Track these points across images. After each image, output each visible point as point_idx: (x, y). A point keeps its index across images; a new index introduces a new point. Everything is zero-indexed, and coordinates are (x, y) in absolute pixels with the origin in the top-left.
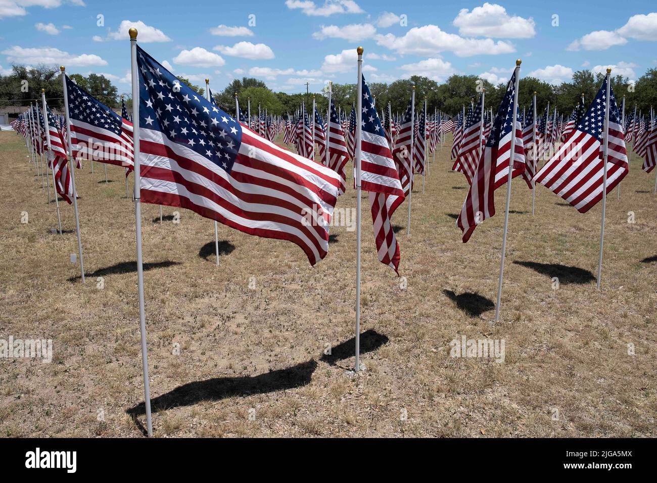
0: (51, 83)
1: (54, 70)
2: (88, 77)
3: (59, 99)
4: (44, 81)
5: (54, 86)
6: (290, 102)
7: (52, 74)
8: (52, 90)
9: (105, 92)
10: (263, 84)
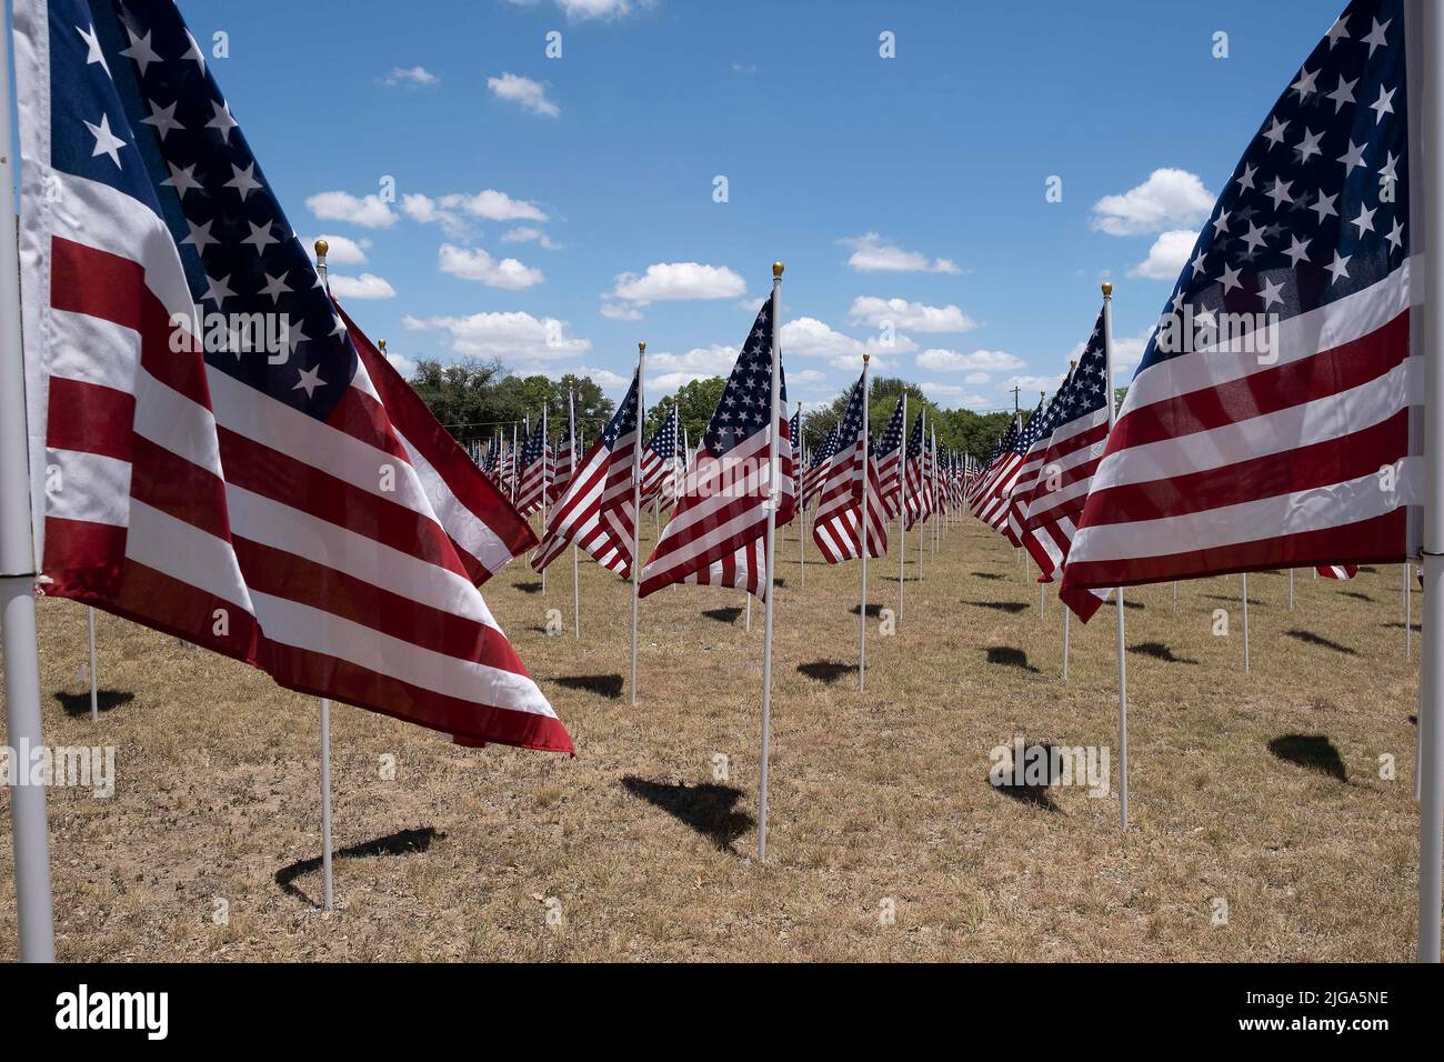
0: (483, 394)
1: (491, 369)
2: (560, 381)
3: (494, 426)
4: (471, 389)
5: (487, 400)
6: (982, 431)
7: (486, 377)
8: (483, 408)
9: (590, 411)
10: (918, 392)
